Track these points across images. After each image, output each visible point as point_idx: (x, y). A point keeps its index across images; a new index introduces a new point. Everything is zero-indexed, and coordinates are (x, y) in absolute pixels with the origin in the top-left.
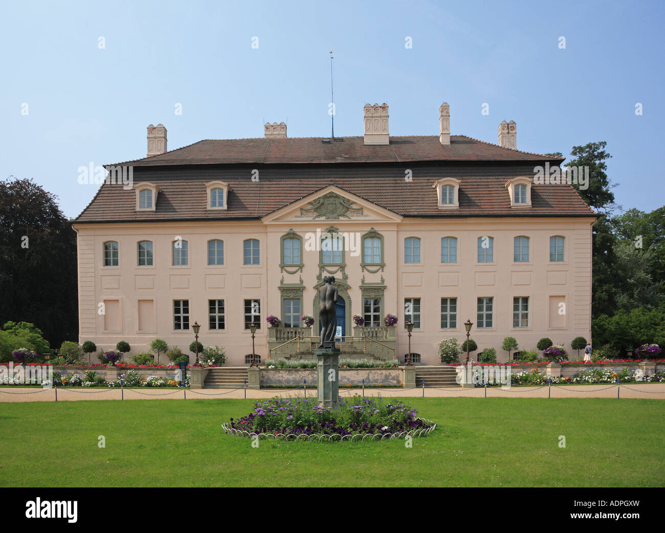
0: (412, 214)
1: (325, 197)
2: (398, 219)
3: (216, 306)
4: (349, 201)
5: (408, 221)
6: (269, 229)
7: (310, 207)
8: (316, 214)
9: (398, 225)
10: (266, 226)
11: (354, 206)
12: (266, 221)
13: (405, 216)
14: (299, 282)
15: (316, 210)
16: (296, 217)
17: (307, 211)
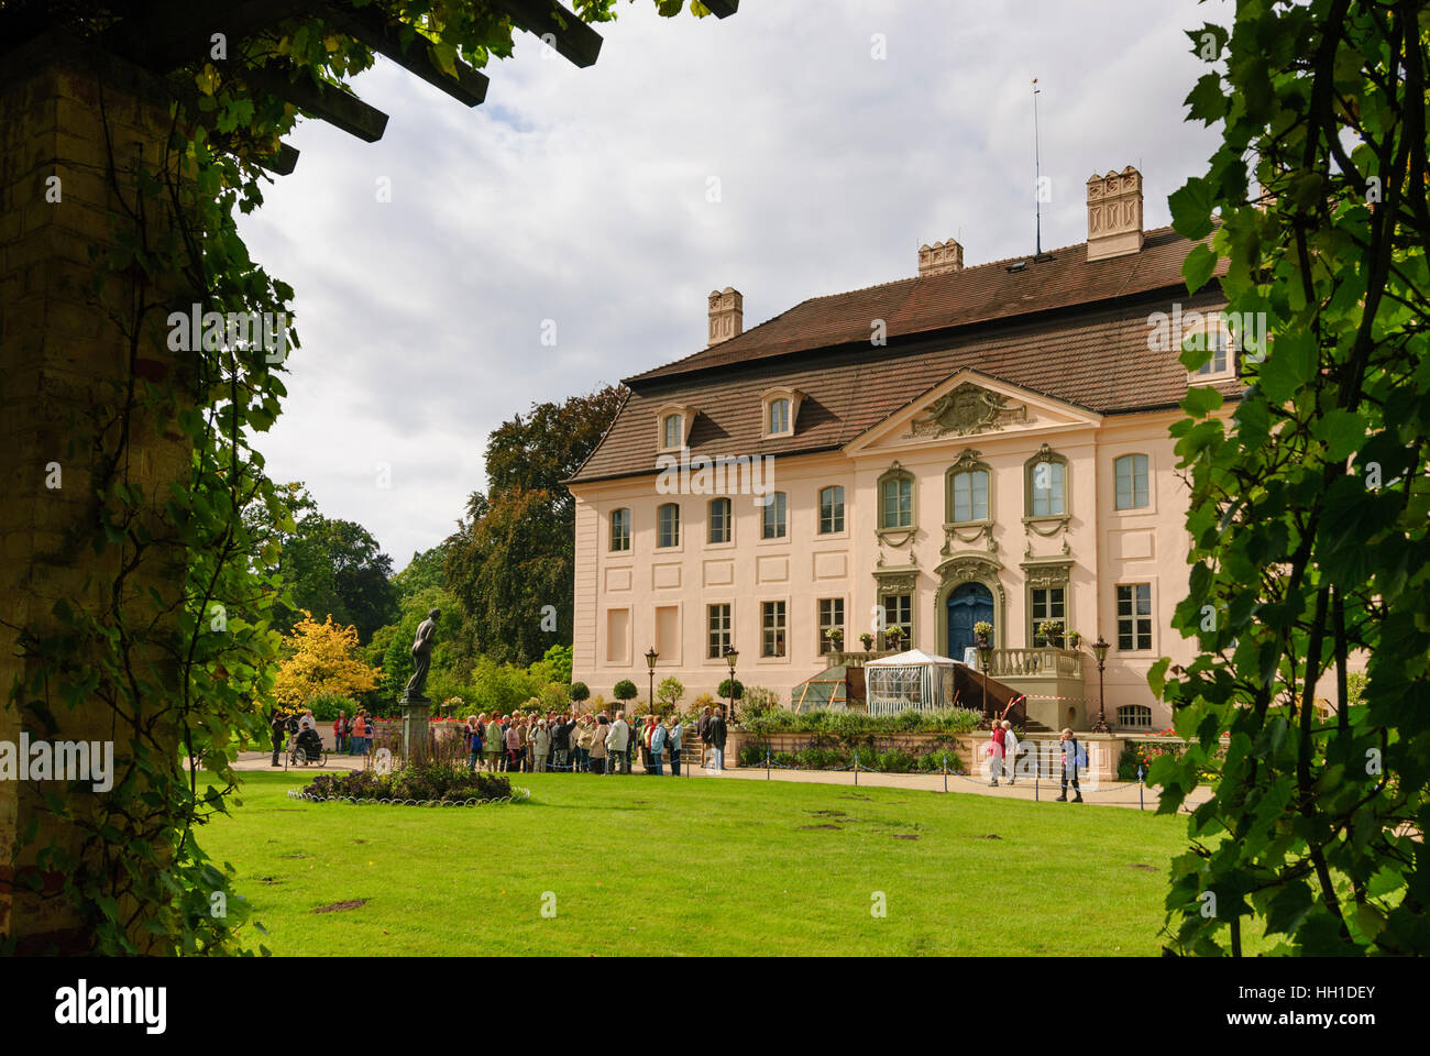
0: (1125, 406)
1: (955, 393)
2: (1095, 422)
3: (773, 613)
4: (998, 395)
5: (1114, 422)
6: (859, 466)
7: (929, 415)
8: (939, 428)
9: (1098, 432)
10: (852, 461)
11: (1010, 406)
12: (852, 451)
13: (1106, 413)
14: (909, 562)
15: (939, 420)
16: (905, 437)
17: (924, 424)
